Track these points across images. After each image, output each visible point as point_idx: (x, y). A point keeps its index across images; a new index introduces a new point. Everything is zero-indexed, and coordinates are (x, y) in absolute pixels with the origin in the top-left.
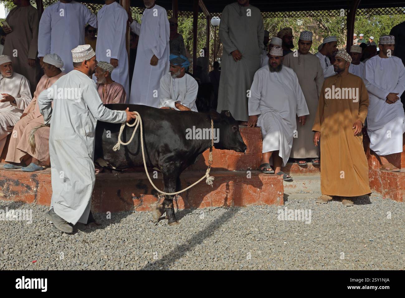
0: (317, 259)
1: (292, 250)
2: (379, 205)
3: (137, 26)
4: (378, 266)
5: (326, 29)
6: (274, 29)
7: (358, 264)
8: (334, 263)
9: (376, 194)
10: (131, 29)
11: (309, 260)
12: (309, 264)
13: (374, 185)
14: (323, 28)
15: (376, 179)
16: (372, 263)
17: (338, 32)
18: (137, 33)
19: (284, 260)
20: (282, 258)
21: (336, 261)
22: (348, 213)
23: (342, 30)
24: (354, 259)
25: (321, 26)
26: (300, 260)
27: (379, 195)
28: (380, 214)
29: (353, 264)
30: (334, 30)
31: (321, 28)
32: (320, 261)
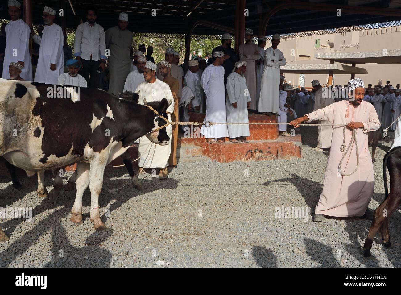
0: (173, 202)
1: (156, 197)
2: (210, 165)
3: (38, 38)
4: (211, 204)
5: (170, 46)
6: (135, 44)
7: (199, 203)
8: (184, 203)
9: (208, 158)
10: (33, 40)
11: (168, 202)
12: (168, 206)
13: (206, 152)
14: (168, 46)
15: (208, 149)
16: (208, 202)
17: (178, 49)
18: (38, 43)
19: (151, 204)
20: (150, 202)
21: (185, 202)
22: (191, 171)
23: (181, 48)
24: (197, 200)
25: (167, 44)
26: (162, 203)
27: (209, 159)
28: (210, 171)
29: (196, 204)
30: (175, 47)
31: (167, 45)
32: (175, 203)
